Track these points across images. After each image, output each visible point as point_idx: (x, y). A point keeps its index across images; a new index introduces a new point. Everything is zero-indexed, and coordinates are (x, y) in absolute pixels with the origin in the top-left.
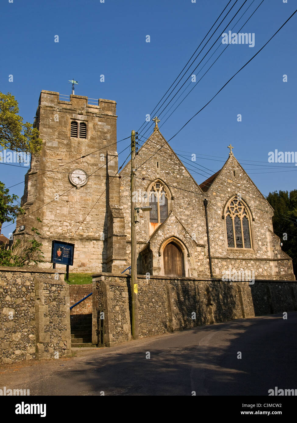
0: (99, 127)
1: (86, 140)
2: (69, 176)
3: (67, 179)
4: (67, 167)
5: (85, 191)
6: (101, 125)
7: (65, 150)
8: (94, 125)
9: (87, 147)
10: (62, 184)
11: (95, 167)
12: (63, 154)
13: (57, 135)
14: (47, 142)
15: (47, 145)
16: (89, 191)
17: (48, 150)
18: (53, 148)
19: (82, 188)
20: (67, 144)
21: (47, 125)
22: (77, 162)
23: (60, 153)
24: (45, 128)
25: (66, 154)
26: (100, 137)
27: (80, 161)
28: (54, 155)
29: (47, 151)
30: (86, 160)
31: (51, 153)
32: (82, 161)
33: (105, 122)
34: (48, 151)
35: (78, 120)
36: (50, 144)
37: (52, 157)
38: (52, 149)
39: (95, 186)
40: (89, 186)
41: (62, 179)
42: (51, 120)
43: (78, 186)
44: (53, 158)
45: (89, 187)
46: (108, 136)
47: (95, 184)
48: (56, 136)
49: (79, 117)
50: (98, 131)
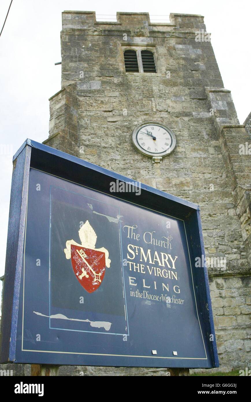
0: (179, 52)
1: (159, 74)
2: (131, 140)
3: (127, 146)
4: (126, 124)
5: (173, 165)
6: (181, 50)
7: (117, 94)
8: (168, 50)
9: (161, 86)
10: (118, 157)
11: (186, 119)
12: (115, 100)
13: (97, 71)
14: (78, 83)
15: (79, 88)
16: (182, 165)
17: (81, 96)
18: (90, 92)
19: (166, 161)
20: (121, 85)
21: (76, 57)
22: (147, 112)
23: (107, 99)
24: (72, 61)
25: (120, 99)
26: (185, 68)
27: (152, 111)
28: (94, 104)
29: (79, 98)
30: (165, 107)
31: (88, 102)
32: (157, 110)
33: (189, 44)
34: (81, 99)
35: (137, 45)
36: (85, 86)
37: (91, 109)
38: (89, 95)
39: (195, 154)
40: (180, 156)
41: (117, 147)
42: (83, 50)
43: (158, 157)
44: (94, 109)
45: (181, 158)
46: (202, 65)
47: (194, 150)
48: (96, 73)
49: (138, 40)
50: (178, 59)
